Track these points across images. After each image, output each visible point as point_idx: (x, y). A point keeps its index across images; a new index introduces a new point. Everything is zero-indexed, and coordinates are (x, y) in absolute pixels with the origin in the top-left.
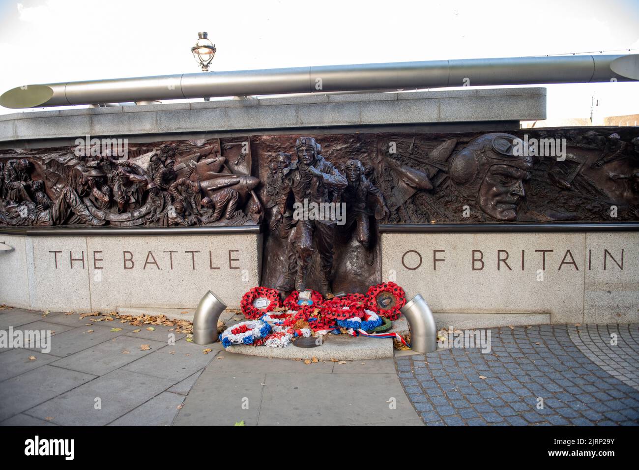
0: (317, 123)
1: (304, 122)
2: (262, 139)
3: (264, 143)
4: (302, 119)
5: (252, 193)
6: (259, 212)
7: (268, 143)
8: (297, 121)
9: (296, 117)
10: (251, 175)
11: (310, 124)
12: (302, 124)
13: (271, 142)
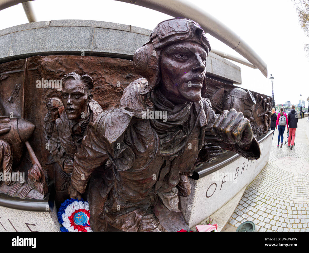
0: (115, 49)
1: (98, 46)
2: (42, 63)
3: (43, 69)
4: (96, 43)
5: (29, 146)
6: (40, 180)
7: (48, 68)
8: (90, 44)
9: (89, 40)
10: (24, 118)
11: (105, 50)
12: (95, 48)
13: (53, 67)
